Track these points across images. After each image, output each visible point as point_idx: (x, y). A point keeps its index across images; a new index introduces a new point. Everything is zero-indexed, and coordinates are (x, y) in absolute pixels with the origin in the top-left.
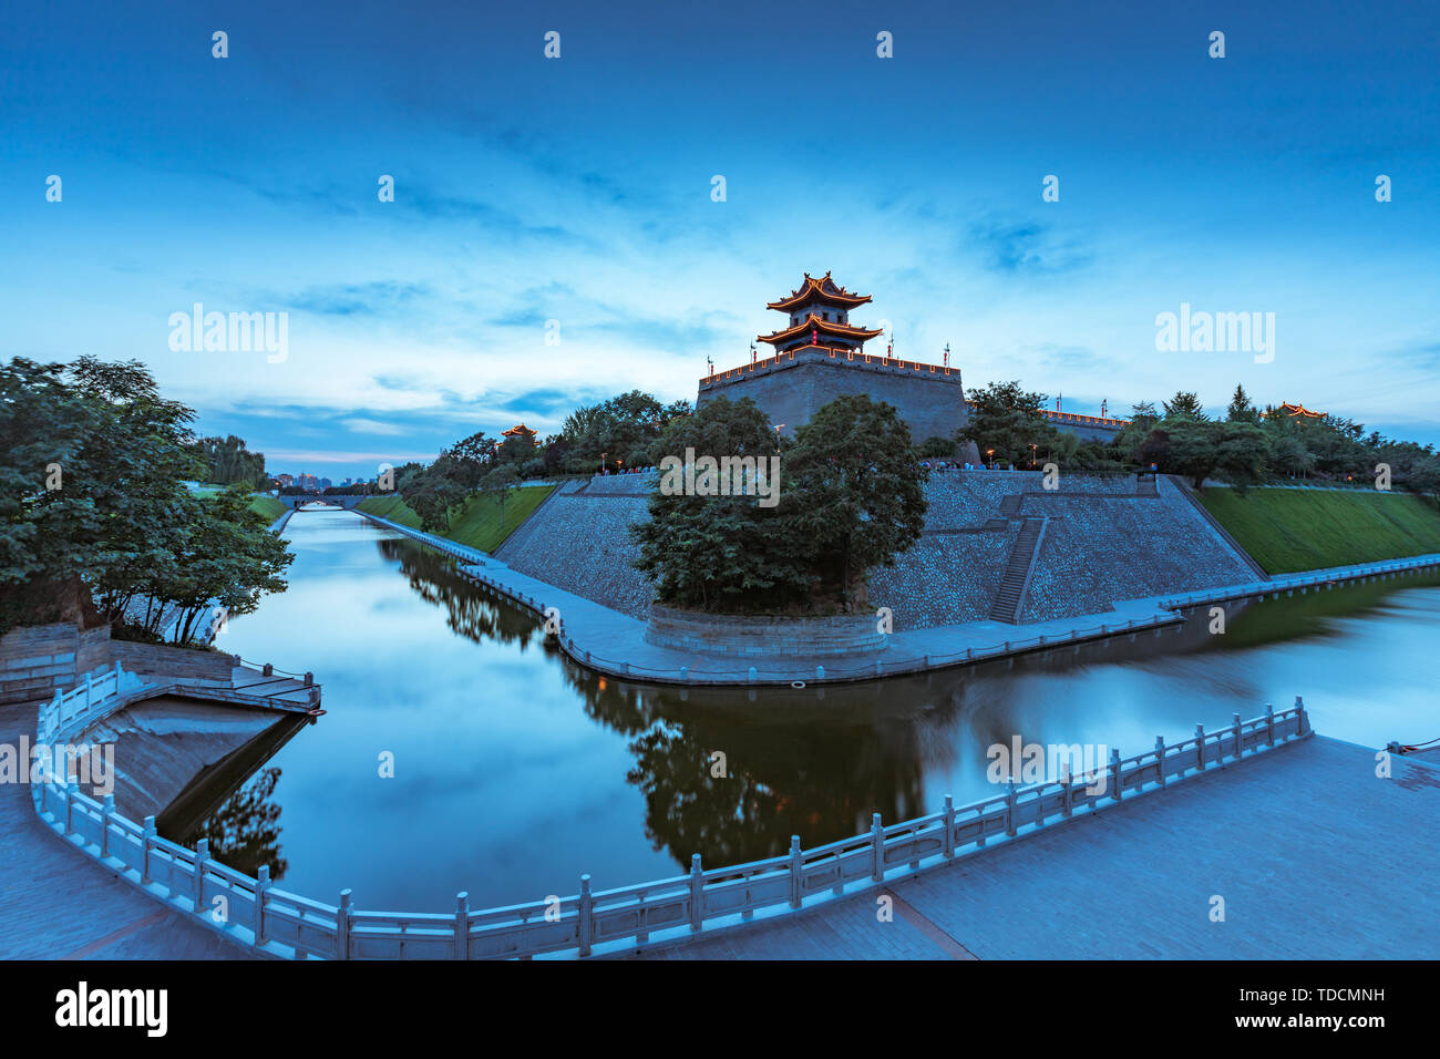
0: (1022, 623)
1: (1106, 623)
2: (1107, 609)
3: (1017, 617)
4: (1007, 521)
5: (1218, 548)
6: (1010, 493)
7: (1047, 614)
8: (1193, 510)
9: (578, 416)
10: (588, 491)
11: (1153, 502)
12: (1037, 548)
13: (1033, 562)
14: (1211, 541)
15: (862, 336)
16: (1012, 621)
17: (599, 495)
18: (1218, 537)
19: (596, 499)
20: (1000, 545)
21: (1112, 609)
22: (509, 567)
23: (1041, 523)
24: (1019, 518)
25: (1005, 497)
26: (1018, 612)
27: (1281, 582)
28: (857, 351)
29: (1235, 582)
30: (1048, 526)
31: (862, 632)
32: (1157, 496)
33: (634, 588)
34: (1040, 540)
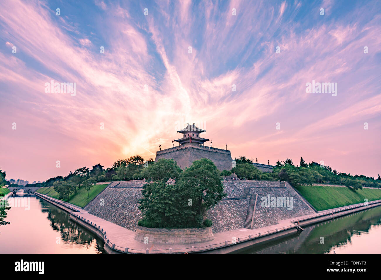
0: (253, 228)
1: (277, 228)
2: (277, 223)
3: (252, 227)
4: (246, 196)
5: (303, 203)
6: (246, 187)
7: (260, 225)
8: (295, 192)
9: (118, 162)
10: (119, 186)
11: (285, 189)
12: (255, 204)
13: (255, 208)
14: (302, 201)
15: (204, 141)
16: (250, 228)
17: (123, 187)
18: (303, 200)
19: (121, 189)
20: (245, 203)
21: (278, 223)
22: (88, 213)
23: (256, 196)
24: (249, 195)
25: (245, 188)
26: (252, 225)
27: (321, 213)
28: (202, 145)
29: (309, 214)
30: (258, 197)
31: (206, 233)
32: (286, 188)
33: (132, 219)
34: (256, 201)
